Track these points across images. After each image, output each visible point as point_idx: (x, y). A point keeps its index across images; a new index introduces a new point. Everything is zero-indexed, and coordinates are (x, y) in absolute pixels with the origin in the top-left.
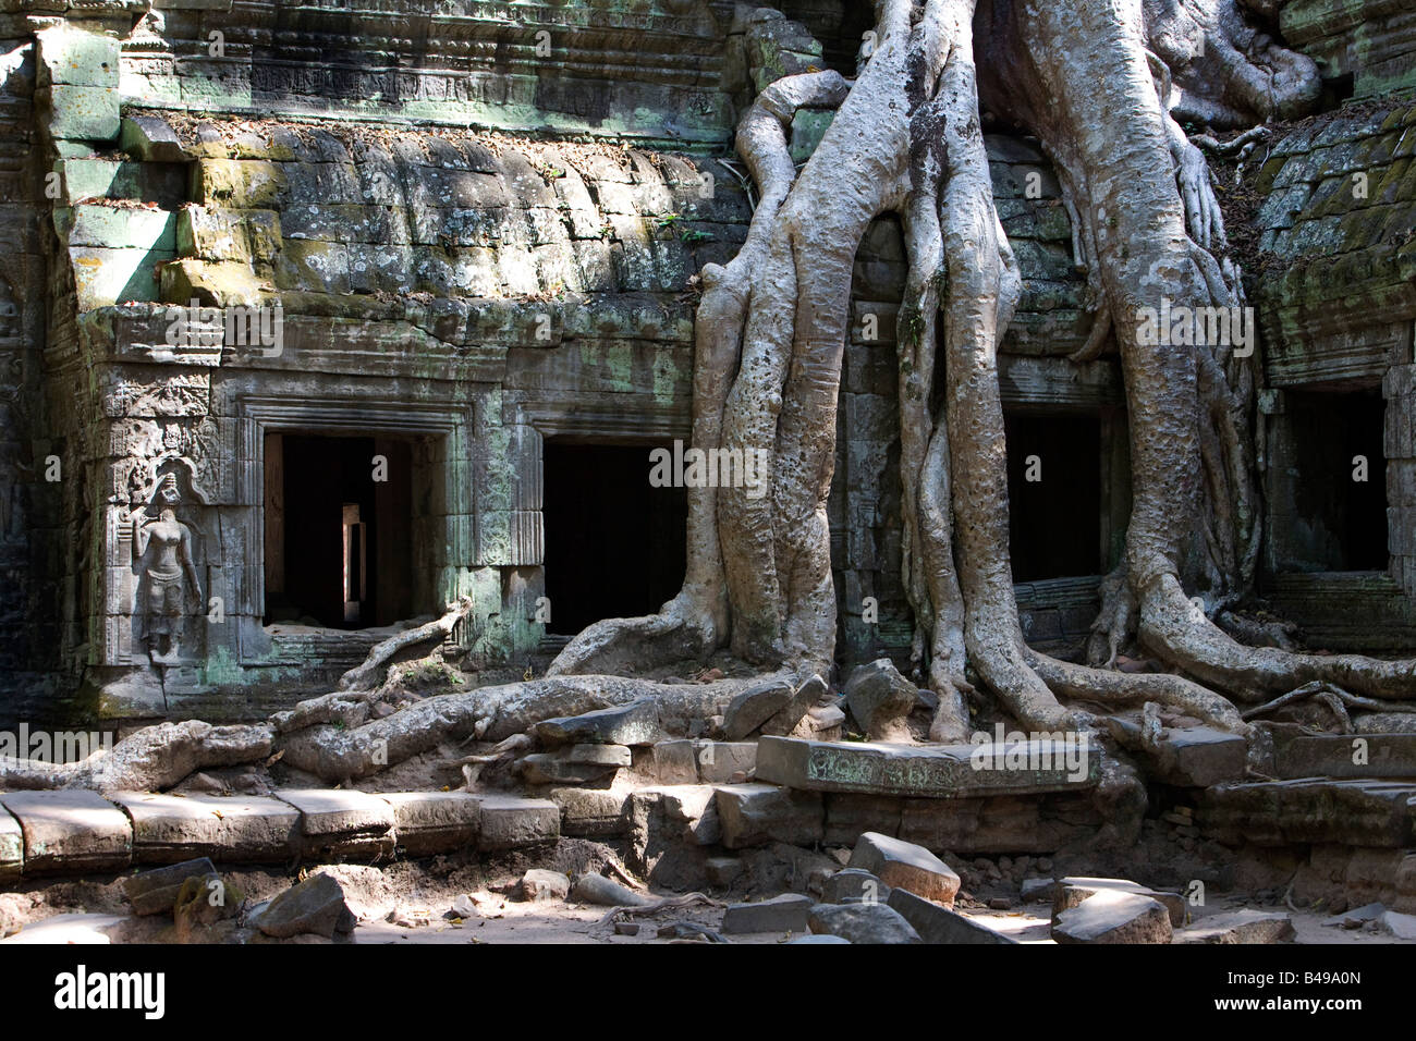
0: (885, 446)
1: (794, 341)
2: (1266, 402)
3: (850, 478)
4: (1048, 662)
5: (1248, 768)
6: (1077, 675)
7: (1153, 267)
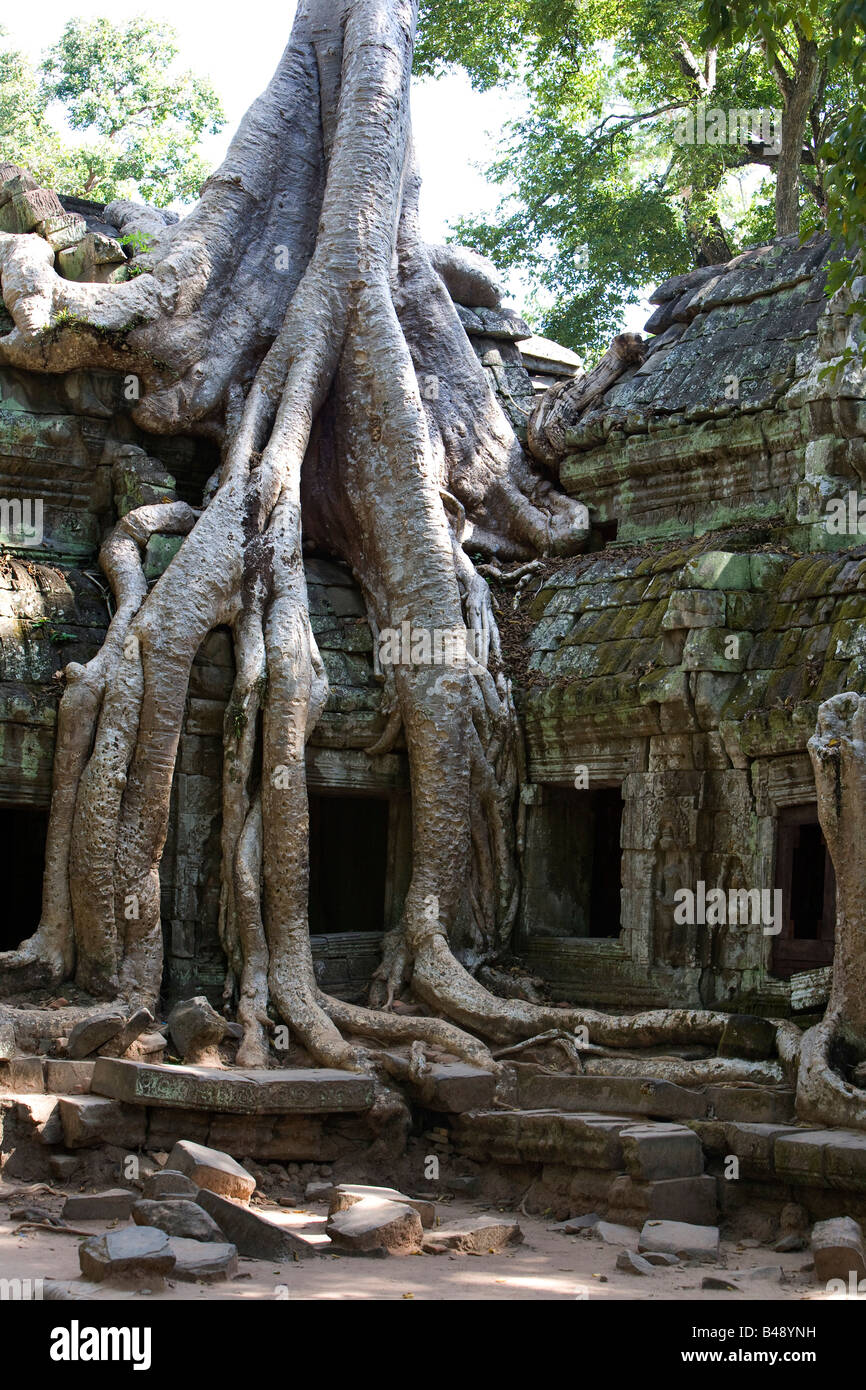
0: (209, 819)
1: (138, 730)
2: (527, 795)
3: (180, 844)
4: (335, 1003)
5: (495, 1099)
6: (360, 1015)
7: (439, 681)
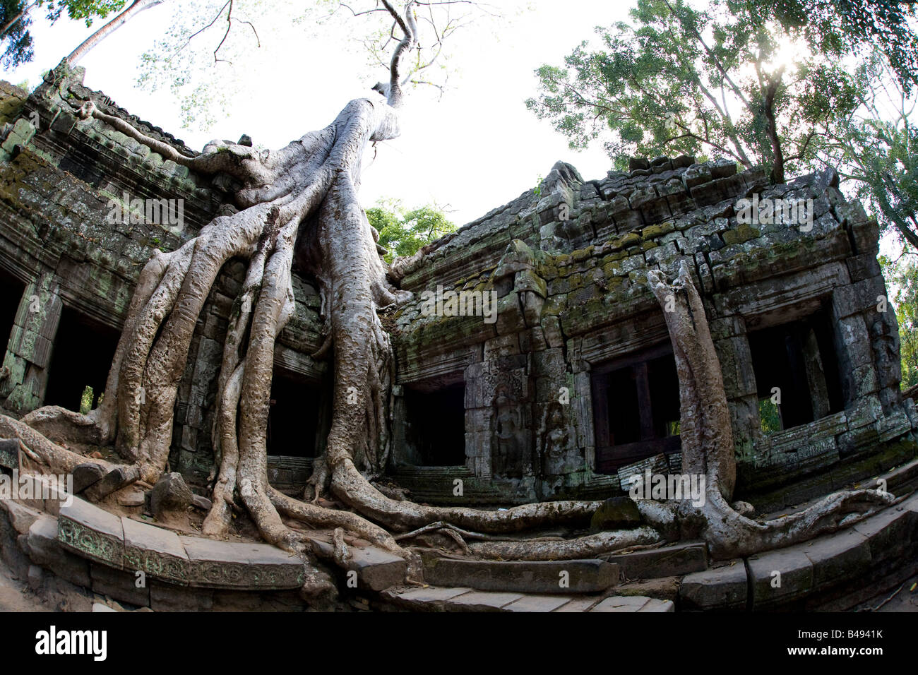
0: (215, 368)
1: (179, 293)
2: (396, 390)
3: (194, 378)
4: (279, 495)
5: (408, 578)
6: (296, 505)
7: (356, 315)
